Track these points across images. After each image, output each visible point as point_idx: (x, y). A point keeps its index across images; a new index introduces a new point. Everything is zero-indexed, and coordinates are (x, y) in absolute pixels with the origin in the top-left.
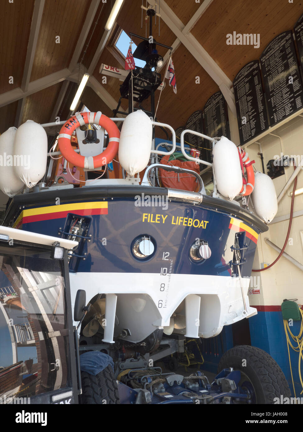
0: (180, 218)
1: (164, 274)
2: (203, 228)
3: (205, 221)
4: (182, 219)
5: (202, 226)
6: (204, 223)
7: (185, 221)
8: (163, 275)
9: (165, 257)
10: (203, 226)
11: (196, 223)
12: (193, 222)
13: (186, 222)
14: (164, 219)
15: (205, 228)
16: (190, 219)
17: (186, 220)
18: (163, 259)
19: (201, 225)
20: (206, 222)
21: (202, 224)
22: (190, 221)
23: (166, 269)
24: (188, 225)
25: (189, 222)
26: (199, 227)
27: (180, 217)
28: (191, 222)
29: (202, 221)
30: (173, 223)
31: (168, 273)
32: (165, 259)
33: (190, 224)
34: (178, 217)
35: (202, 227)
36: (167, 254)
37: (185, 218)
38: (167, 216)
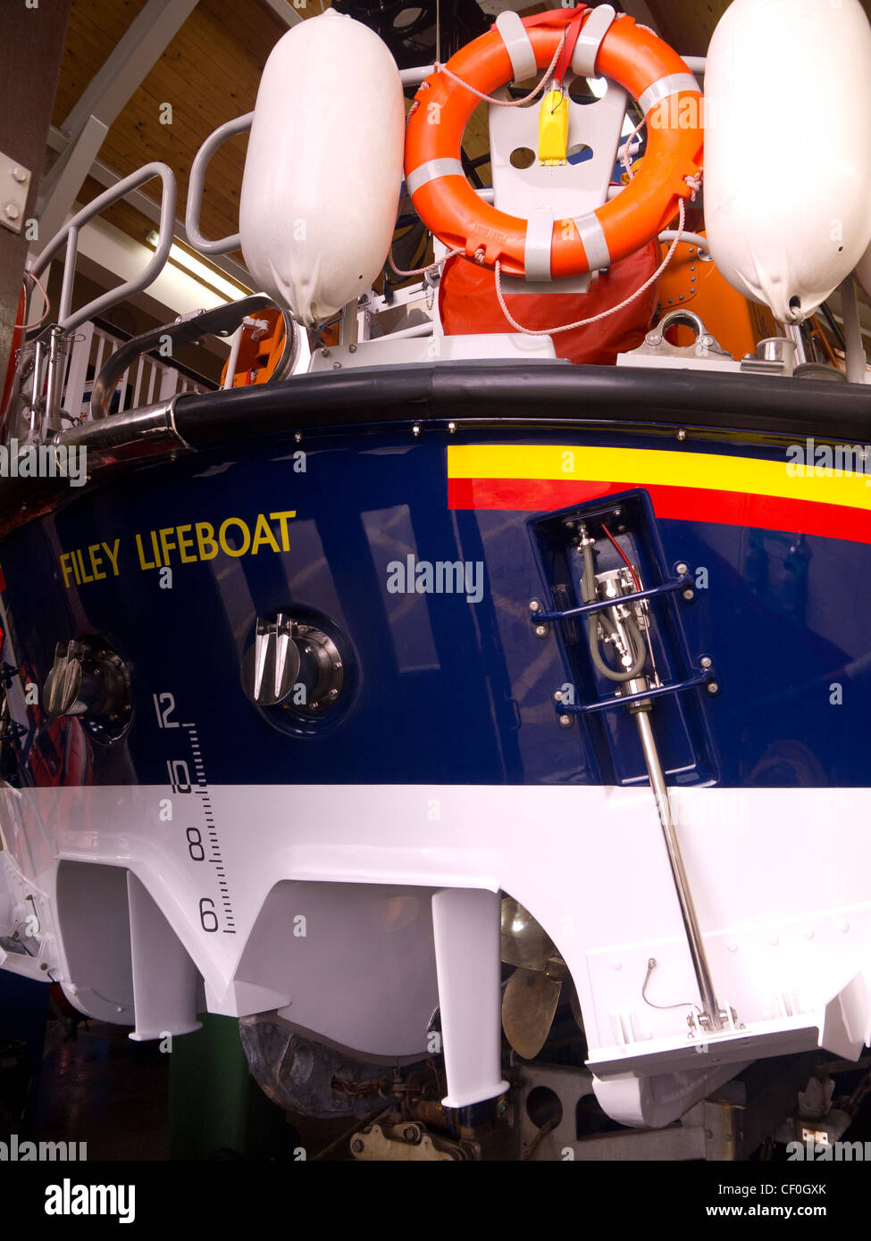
0: (164, 532)
1: (184, 787)
2: (276, 549)
3: (273, 516)
4: (172, 538)
5: (264, 541)
6: (275, 525)
7: (185, 544)
8: (181, 791)
9: (166, 713)
10: (270, 539)
11: (235, 536)
12: (216, 537)
13: (190, 543)
14: (113, 558)
15: (287, 548)
16: (200, 526)
17: (187, 536)
18: (161, 726)
19: (258, 541)
20: (283, 516)
21: (263, 535)
22: (205, 533)
23: (183, 763)
24: (204, 557)
25: (202, 541)
26: (255, 551)
27: (161, 531)
28: (210, 540)
29: (261, 519)
30: (145, 566)
31: (194, 781)
32: (168, 725)
33: (208, 549)
34: (153, 534)
35: (268, 545)
36: (167, 701)
37: (181, 529)
38: (117, 542)
